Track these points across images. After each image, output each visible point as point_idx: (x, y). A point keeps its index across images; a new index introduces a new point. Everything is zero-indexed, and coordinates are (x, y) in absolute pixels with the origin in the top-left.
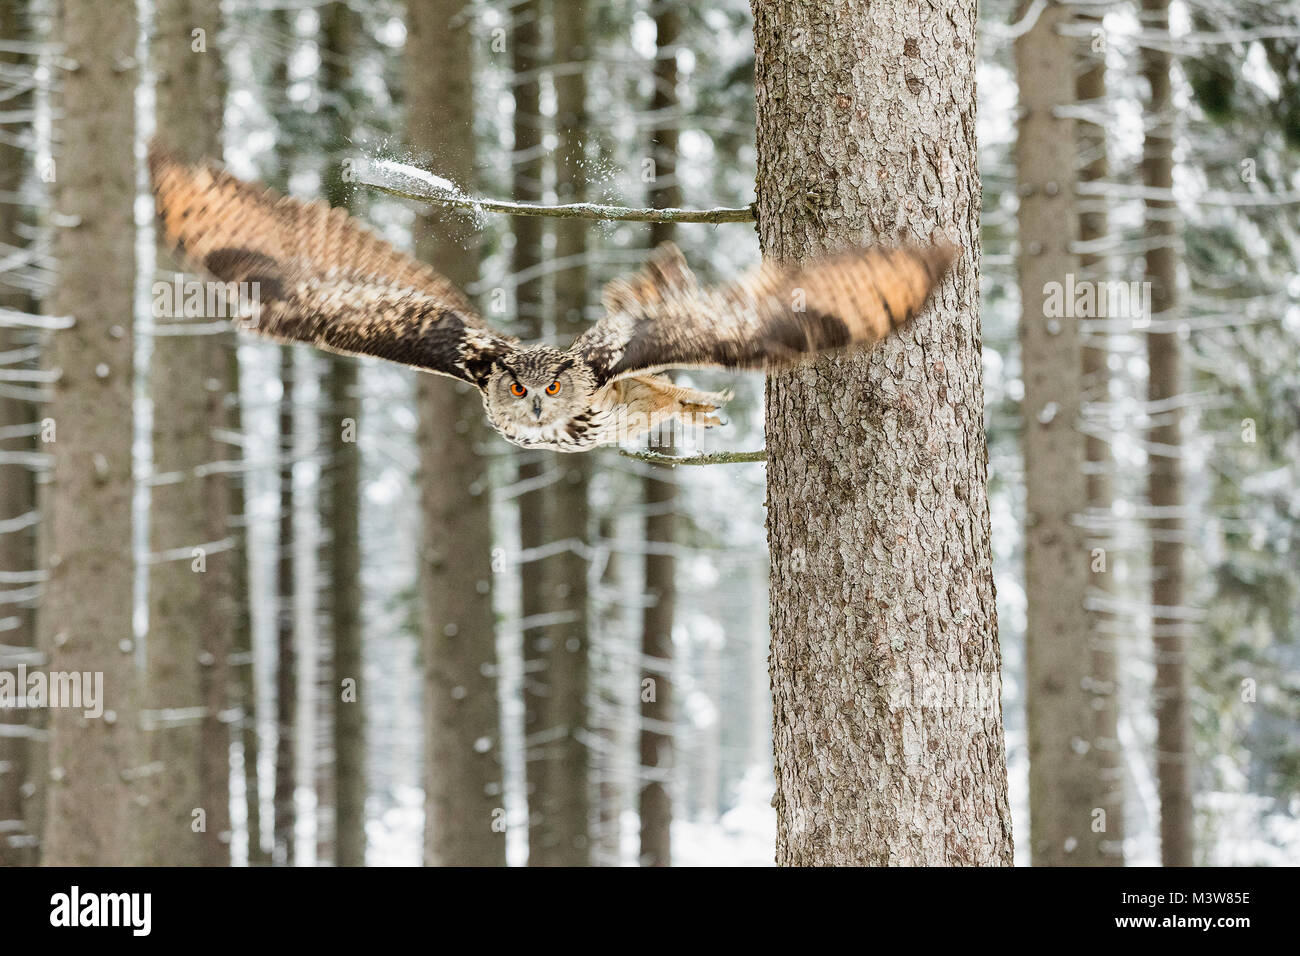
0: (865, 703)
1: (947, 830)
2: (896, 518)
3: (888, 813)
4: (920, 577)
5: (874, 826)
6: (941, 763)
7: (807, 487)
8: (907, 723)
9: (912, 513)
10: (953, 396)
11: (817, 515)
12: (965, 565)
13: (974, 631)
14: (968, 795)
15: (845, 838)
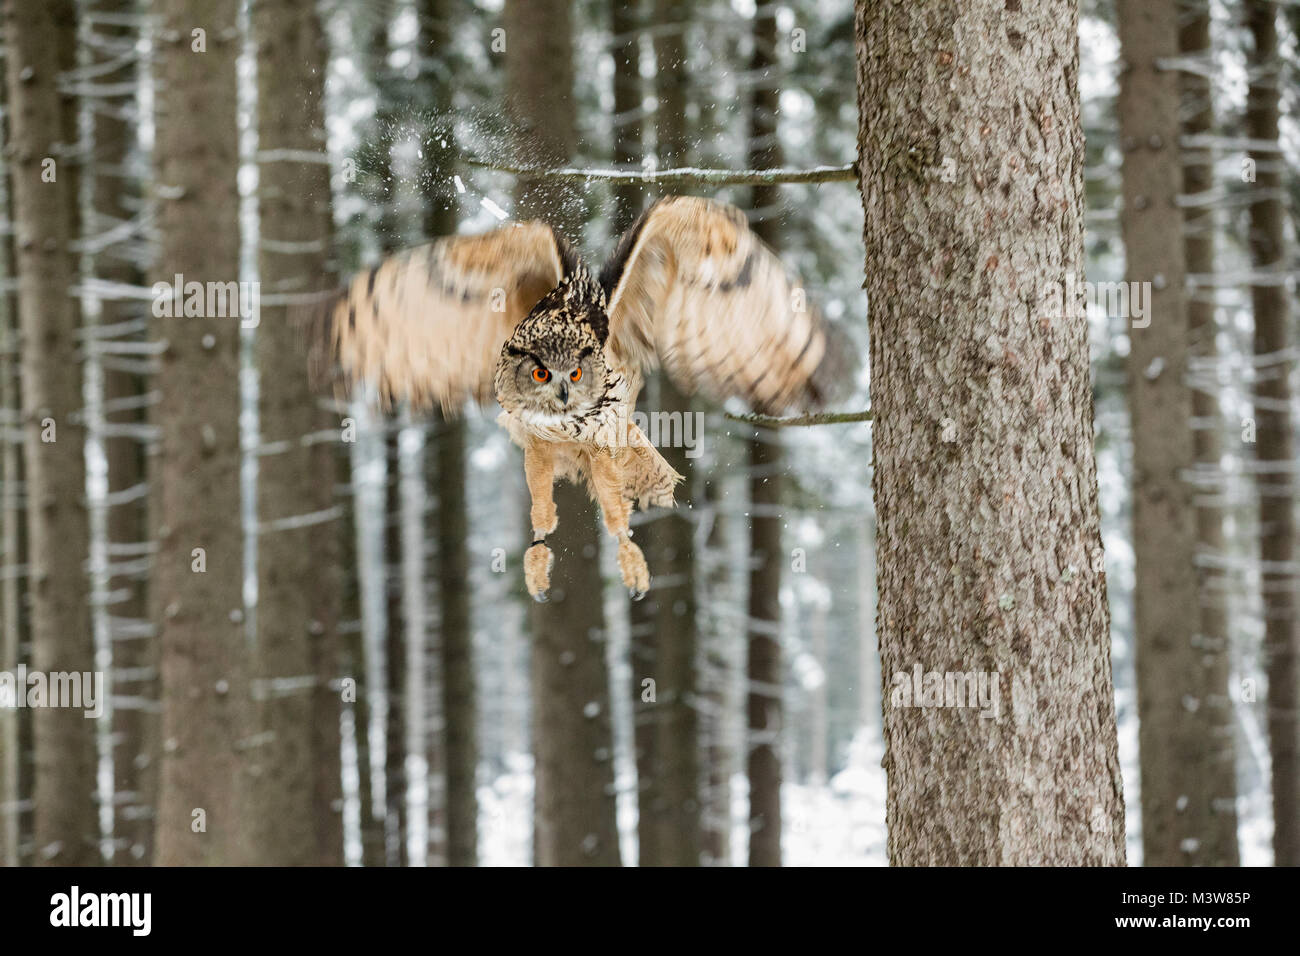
1: (1058, 790)
2: (1003, 476)
3: (998, 773)
4: (1027, 536)
5: (984, 787)
6: (1050, 723)
7: (913, 445)
8: (1016, 683)
9: (1019, 471)
10: (1058, 354)
11: (922, 475)
12: (1072, 522)
13: (1083, 589)
14: (1078, 754)
15: (955, 799)
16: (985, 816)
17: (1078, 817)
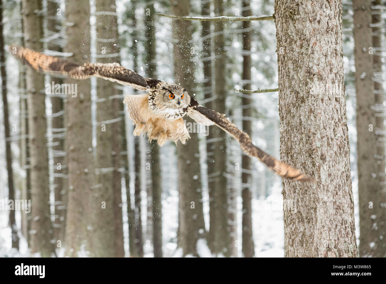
0: (309, 163)
1: (334, 200)
2: (318, 108)
3: (316, 195)
4: (325, 125)
5: (312, 200)
6: (332, 181)
7: (291, 98)
8: (322, 169)
9: (323, 106)
10: (334, 71)
11: (294, 107)
12: (338, 121)
13: (342, 141)
14: (340, 190)
15: (303, 203)
16: (312, 208)
17: (340, 208)
